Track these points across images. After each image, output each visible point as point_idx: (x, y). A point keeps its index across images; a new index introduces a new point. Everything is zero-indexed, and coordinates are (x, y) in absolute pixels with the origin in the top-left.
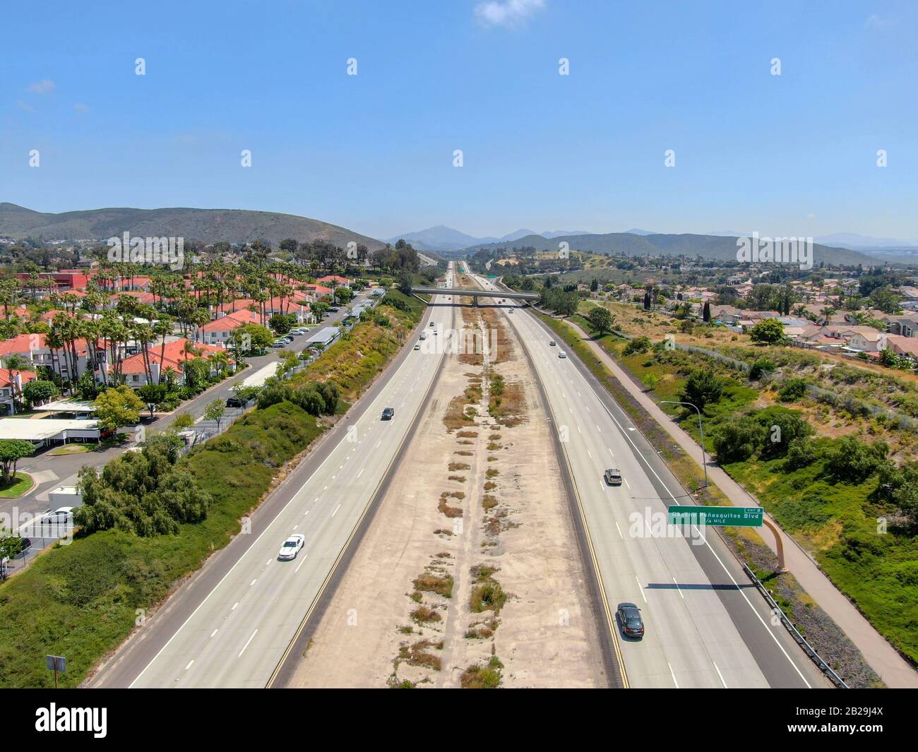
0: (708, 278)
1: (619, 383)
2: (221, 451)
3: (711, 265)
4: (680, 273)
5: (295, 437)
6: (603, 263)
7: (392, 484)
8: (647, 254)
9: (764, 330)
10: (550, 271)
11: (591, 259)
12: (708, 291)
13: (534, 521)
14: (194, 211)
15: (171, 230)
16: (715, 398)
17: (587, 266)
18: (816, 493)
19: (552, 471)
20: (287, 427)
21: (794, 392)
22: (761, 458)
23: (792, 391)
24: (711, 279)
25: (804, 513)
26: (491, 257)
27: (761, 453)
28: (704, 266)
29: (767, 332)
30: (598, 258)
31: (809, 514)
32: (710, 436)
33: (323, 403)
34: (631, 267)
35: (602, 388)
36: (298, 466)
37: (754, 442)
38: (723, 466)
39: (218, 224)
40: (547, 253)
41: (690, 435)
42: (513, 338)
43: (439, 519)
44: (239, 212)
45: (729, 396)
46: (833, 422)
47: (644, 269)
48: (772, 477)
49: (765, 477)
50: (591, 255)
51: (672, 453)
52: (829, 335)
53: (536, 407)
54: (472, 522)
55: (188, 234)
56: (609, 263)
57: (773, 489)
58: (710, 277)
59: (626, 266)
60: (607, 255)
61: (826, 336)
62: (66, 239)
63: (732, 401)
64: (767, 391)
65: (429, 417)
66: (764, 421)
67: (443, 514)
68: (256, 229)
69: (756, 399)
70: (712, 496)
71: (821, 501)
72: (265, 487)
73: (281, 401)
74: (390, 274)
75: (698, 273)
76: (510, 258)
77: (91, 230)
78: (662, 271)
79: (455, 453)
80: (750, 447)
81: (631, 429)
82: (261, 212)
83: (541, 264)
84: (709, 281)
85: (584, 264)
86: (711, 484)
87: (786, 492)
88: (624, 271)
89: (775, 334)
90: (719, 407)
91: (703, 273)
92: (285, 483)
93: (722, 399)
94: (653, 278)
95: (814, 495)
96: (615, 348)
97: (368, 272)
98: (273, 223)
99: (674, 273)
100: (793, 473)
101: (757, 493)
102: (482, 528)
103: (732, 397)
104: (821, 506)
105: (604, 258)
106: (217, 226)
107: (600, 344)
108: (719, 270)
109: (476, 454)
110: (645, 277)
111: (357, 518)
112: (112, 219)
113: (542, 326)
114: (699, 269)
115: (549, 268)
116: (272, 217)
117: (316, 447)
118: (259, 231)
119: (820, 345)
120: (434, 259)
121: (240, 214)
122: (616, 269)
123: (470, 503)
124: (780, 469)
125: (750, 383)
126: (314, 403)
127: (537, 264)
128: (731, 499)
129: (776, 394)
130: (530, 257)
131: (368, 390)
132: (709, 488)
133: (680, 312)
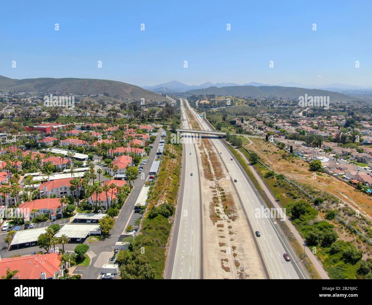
0: (285, 111)
1: (266, 195)
2: (149, 246)
3: (286, 105)
4: (274, 108)
5: (166, 232)
6: (243, 103)
7: (204, 255)
8: (260, 97)
9: (315, 165)
10: (222, 107)
11: (238, 101)
12: (287, 123)
13: (254, 274)
14: (77, 79)
15: (68, 88)
16: (303, 213)
17: (237, 104)
18: (341, 266)
19: (253, 247)
20: (163, 228)
21: (331, 216)
22: (322, 246)
23: (330, 216)
24: (286, 111)
25: (338, 274)
26: (197, 99)
27: (321, 243)
28: (283, 105)
29: (315, 166)
30: (241, 100)
31: (339, 275)
32: (303, 230)
33: (170, 213)
34: (254, 106)
35: (260, 196)
36: (170, 245)
37: (319, 239)
38: (309, 247)
39: (87, 85)
40: (220, 97)
41: (296, 228)
42: (221, 162)
43: (223, 272)
44: (95, 80)
45: (308, 212)
46: (345, 233)
47: (260, 106)
48: (326, 255)
49: (324, 255)
50: (238, 99)
51: (292, 239)
52: (338, 168)
53: (240, 209)
54: (234, 274)
55: (74, 89)
56: (245, 103)
57: (326, 260)
58: (286, 110)
59: (252, 105)
60: (244, 98)
61: (337, 168)
62: (25, 92)
63: (309, 214)
64: (321, 212)
65: (205, 215)
66: (321, 228)
67: (224, 270)
68: (102, 87)
69: (318, 215)
70: (308, 262)
71: (343, 270)
72: (164, 258)
73: (157, 215)
74: (165, 120)
75: (281, 108)
76: (205, 100)
77: (34, 87)
78: (267, 108)
79: (219, 237)
80: (318, 241)
81: (275, 223)
82: (104, 80)
83: (218, 103)
84: (286, 112)
85: (235, 103)
86: (307, 256)
87: (331, 263)
88: (252, 107)
89: (318, 167)
90: (305, 217)
91: (283, 109)
92: (169, 254)
93: (306, 213)
94: (263, 110)
95: (340, 267)
96: (261, 173)
97: (157, 120)
98: (109, 85)
99: (271, 108)
100: (333, 256)
101: (322, 262)
102: (238, 277)
103: (309, 213)
104: (342, 272)
105: (243, 100)
106: (86, 86)
107: (255, 168)
108: (289, 107)
109: (226, 237)
110: (260, 110)
111: (198, 273)
112: (43, 83)
113: (229, 152)
114: (282, 107)
115: (221, 105)
116: (109, 83)
117: (172, 234)
118: (103, 88)
119: (335, 173)
120: (174, 99)
121: (95, 81)
122: (248, 106)
123: (231, 264)
124: (329, 253)
125: (315, 206)
126: (167, 214)
127: (216, 102)
128: (314, 264)
129: (325, 214)
130: (213, 100)
131: (178, 198)
132: (306, 258)
133: (280, 146)
